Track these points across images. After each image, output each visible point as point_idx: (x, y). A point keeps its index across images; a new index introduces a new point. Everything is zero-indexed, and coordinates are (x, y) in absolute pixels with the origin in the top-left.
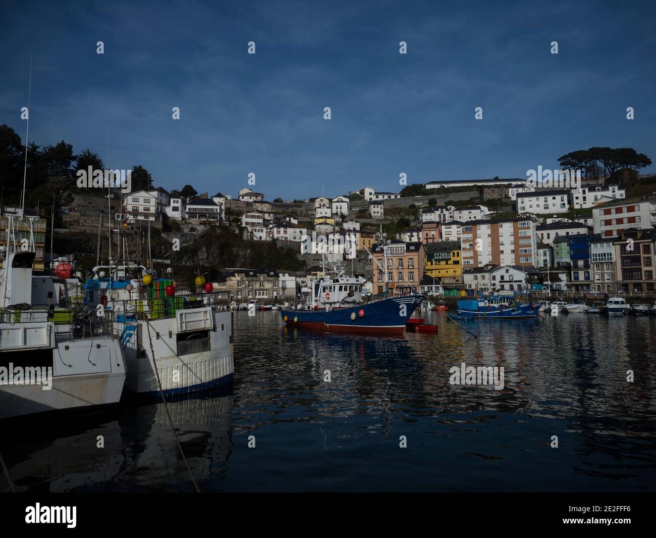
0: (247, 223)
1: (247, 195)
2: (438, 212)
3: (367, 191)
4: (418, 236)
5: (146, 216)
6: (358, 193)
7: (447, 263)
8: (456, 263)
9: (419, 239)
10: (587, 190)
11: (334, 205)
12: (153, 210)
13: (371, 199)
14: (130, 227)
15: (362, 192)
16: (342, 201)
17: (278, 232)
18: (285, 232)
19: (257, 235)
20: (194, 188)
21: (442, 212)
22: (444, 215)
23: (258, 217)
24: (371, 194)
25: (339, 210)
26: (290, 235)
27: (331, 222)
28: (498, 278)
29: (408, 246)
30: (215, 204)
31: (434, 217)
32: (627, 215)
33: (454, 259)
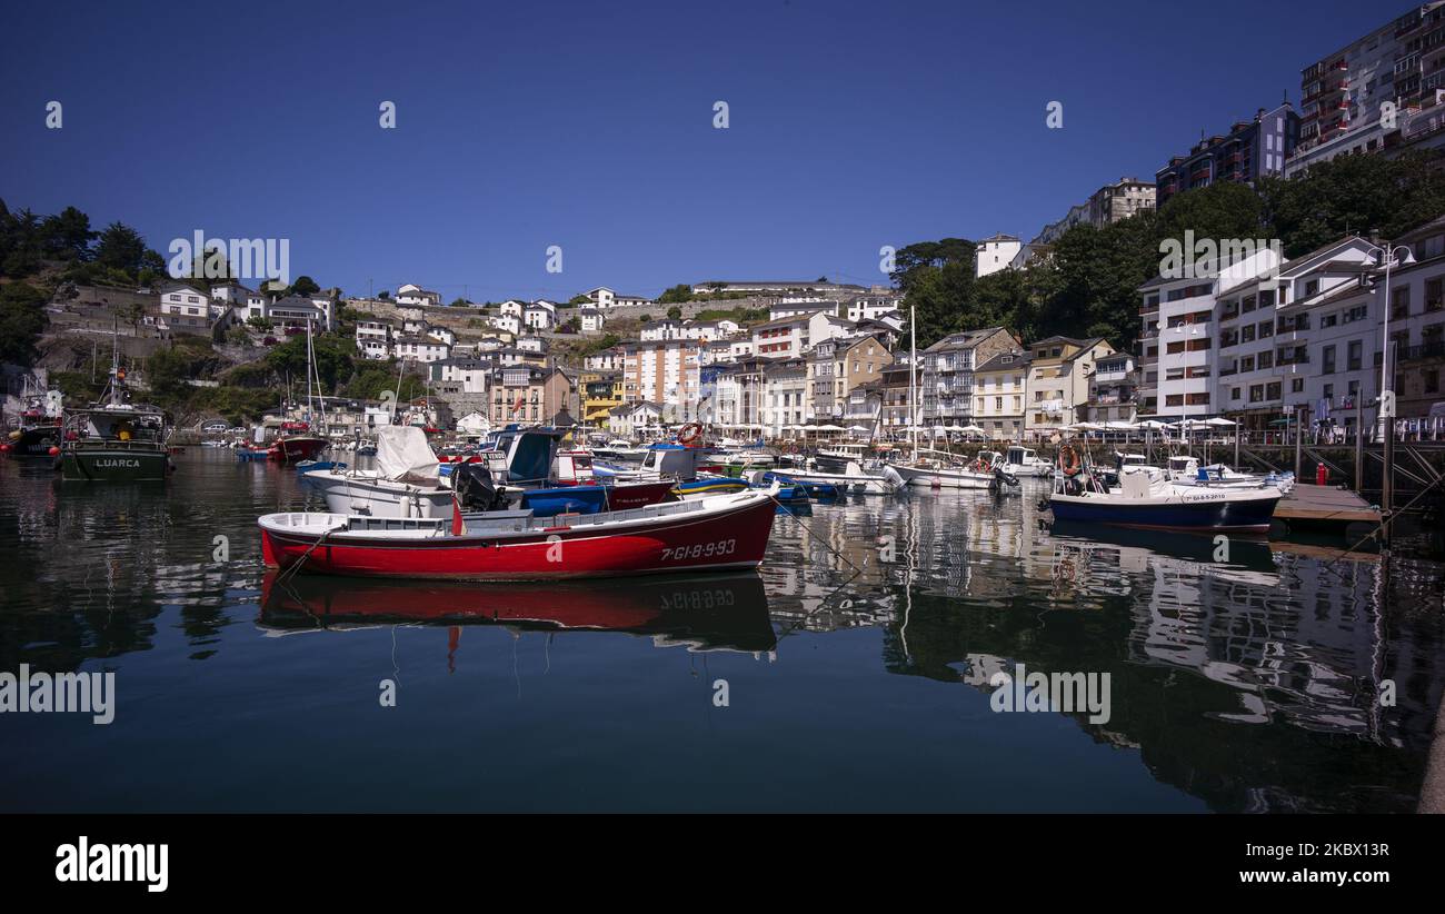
0: (361, 335)
1: (406, 294)
2: (660, 330)
3: (602, 294)
4: (612, 360)
5: (193, 320)
7: (610, 398)
8: (618, 398)
9: (613, 365)
10: (866, 303)
11: (528, 314)
12: (203, 313)
13: (607, 305)
14: (159, 335)
16: (541, 308)
17: (403, 350)
18: (414, 350)
19: (372, 352)
20: (315, 282)
21: (668, 328)
22: (671, 332)
23: (381, 327)
24: (607, 298)
25: (534, 319)
26: (422, 354)
27: (505, 338)
28: (638, 419)
29: (532, 374)
30: (315, 307)
31: (656, 335)
32: (780, 339)
33: (615, 393)
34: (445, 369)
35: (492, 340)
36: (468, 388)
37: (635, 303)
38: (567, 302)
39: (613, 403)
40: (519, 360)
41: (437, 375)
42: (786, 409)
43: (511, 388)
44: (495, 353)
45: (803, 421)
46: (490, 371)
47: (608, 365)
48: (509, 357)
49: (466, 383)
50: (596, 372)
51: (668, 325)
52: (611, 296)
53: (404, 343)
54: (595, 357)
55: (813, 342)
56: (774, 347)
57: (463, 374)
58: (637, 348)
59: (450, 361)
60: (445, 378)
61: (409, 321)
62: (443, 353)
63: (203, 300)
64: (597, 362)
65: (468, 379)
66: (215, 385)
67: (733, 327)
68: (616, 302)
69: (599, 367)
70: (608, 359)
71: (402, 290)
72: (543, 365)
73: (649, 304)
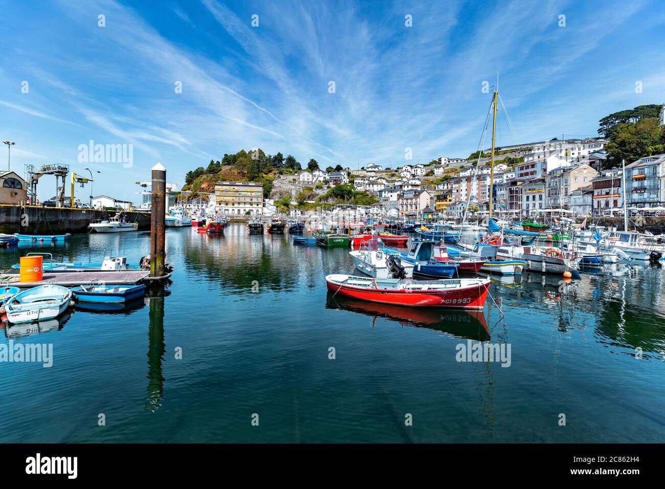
0: (356, 183)
1: (370, 167)
2: (469, 171)
3: (443, 160)
5: (308, 182)
6: (437, 161)
7: (446, 201)
8: (450, 200)
9: (448, 187)
11: (413, 170)
13: (445, 163)
14: (300, 187)
15: (440, 160)
16: (418, 167)
17: (369, 187)
18: (373, 187)
19: (359, 188)
20: (341, 166)
21: (472, 170)
23: (362, 180)
24: (445, 160)
25: (416, 172)
26: (376, 188)
27: (404, 180)
28: (459, 209)
29: (415, 192)
30: (341, 175)
31: (467, 173)
32: (530, 170)
33: (449, 198)
34: (383, 193)
35: (400, 181)
36: (391, 199)
37: (457, 161)
38: (428, 164)
39: (448, 203)
40: (410, 188)
41: (381, 196)
42: (534, 202)
43: (407, 199)
44: (401, 186)
45: (543, 207)
46: (399, 192)
47: (445, 187)
48: (406, 187)
49: (391, 198)
50: (441, 191)
51: (472, 168)
52: (447, 159)
53: (369, 185)
54: (440, 184)
55: (549, 170)
56: (527, 174)
57: (390, 194)
58: (458, 181)
59: (385, 190)
60: (383, 196)
61: (371, 176)
62: (383, 187)
63: (311, 176)
64: (441, 187)
65: (391, 196)
66: (314, 202)
67: (505, 167)
68: (449, 162)
69: (442, 188)
70: (446, 184)
71: (369, 166)
72: (419, 189)
73: (463, 161)
